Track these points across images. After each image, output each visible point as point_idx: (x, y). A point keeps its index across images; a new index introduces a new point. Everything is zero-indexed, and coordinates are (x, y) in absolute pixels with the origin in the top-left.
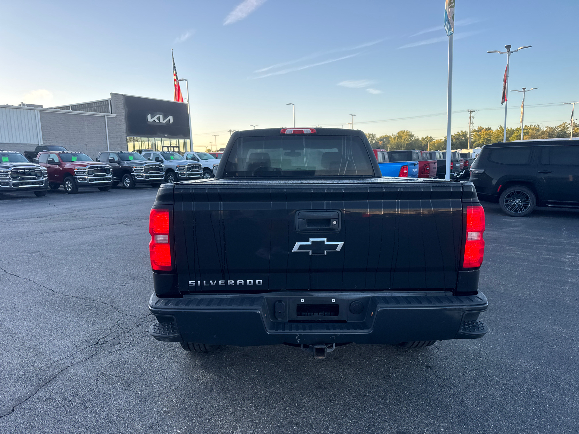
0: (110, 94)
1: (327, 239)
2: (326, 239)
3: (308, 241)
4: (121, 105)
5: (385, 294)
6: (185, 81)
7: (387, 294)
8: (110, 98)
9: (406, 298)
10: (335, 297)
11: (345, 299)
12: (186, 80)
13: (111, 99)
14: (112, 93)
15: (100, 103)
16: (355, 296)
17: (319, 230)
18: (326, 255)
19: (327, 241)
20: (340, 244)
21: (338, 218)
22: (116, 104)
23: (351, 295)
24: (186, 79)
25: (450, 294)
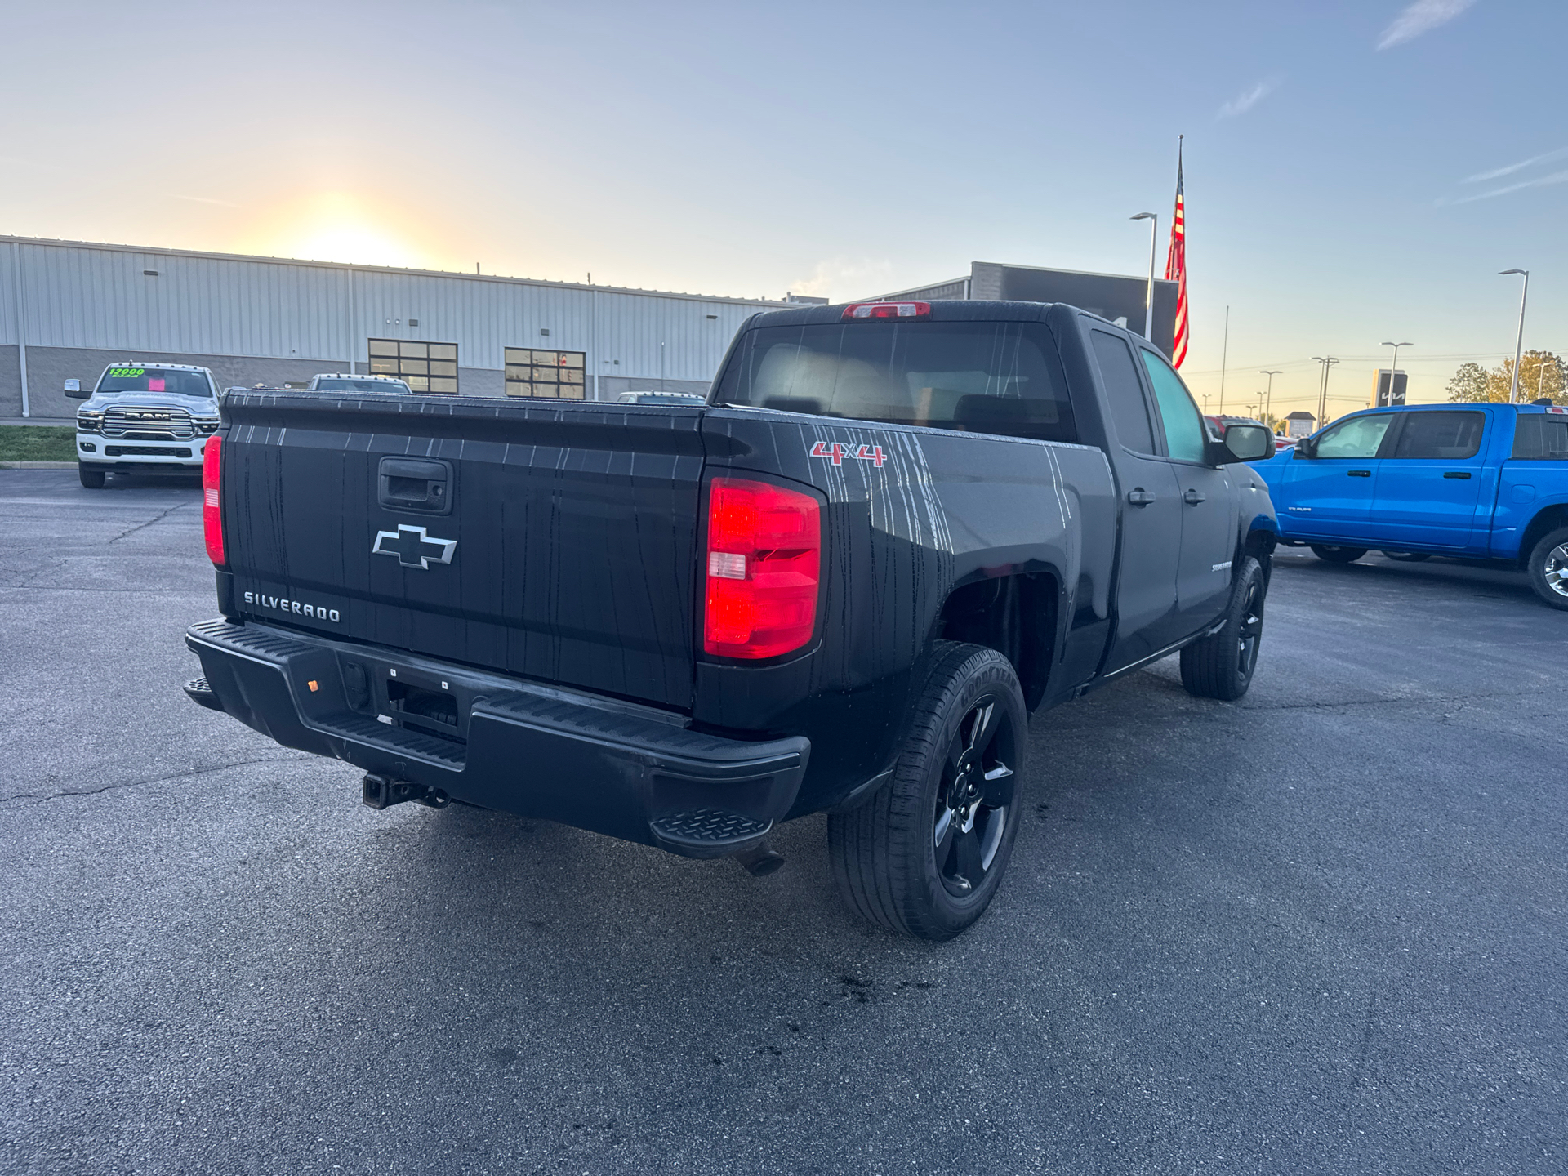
0: (971, 265)
1: (428, 531)
2: (425, 529)
3: (395, 530)
4: (995, 291)
5: (542, 691)
6: (1150, 218)
7: (547, 693)
8: (970, 275)
9: (582, 710)
10: (449, 677)
11: (464, 685)
12: (1154, 217)
13: (971, 277)
14: (976, 262)
15: (946, 288)
16: (484, 683)
17: (412, 507)
18: (424, 570)
19: (429, 534)
20: (449, 544)
21: (446, 481)
22: (982, 290)
23: (478, 679)
24: (1154, 213)
25: (680, 720)
